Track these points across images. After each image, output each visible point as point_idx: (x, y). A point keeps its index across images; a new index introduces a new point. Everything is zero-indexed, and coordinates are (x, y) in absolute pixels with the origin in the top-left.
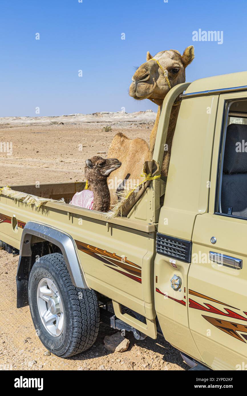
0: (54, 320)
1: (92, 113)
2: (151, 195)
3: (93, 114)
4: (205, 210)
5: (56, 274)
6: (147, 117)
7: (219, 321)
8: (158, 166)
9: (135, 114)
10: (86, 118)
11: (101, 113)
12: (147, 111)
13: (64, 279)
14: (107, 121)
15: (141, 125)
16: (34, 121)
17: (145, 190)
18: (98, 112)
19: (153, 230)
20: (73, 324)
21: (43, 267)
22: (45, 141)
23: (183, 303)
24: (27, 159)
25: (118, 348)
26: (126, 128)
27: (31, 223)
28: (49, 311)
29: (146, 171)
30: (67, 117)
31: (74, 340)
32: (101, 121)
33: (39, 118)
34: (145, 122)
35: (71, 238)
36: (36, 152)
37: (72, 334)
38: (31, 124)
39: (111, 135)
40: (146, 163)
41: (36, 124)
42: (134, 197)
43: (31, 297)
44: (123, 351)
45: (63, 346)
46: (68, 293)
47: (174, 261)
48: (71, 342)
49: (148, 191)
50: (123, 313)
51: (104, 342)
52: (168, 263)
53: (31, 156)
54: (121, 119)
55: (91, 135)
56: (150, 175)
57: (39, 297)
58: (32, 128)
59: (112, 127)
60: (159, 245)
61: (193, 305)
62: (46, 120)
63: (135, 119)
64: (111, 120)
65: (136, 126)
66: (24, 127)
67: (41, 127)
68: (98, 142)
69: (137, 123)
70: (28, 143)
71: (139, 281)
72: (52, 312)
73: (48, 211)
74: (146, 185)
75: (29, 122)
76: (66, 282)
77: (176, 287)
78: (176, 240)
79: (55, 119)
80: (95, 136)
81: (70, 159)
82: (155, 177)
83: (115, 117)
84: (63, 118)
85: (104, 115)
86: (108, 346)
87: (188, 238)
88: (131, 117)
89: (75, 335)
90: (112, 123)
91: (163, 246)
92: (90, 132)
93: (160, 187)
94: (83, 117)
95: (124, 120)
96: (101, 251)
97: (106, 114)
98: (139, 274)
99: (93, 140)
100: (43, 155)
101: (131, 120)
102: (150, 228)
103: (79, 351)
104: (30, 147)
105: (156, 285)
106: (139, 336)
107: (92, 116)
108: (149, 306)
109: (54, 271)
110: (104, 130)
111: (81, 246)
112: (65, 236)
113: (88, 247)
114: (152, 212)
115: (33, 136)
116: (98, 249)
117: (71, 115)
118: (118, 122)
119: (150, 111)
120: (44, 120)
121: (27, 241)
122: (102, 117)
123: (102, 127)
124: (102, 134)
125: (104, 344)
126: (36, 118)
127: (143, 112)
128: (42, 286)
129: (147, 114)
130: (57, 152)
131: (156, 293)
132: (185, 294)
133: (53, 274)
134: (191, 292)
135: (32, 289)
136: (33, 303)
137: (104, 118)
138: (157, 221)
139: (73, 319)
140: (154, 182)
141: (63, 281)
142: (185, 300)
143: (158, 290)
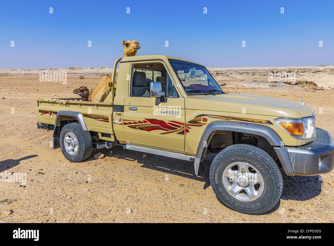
0: (72, 150)
1: (69, 68)
2: (111, 93)
3: (71, 68)
4: (128, 96)
5: (74, 129)
6: (106, 71)
7: (132, 126)
8: (113, 84)
9: (98, 69)
10: (65, 71)
11: (76, 68)
12: (106, 67)
13: (78, 130)
14: (80, 73)
15: (102, 76)
16: (27, 72)
17: (109, 92)
18: (74, 67)
19: (112, 104)
20: (82, 146)
21: (68, 128)
22: (40, 84)
23: (122, 124)
24: (31, 95)
25: (100, 157)
26: (93, 77)
27: (61, 111)
28: (70, 146)
29: (109, 85)
30: (52, 70)
31: (83, 152)
32: (76, 72)
33: (31, 70)
34: (105, 74)
35: (81, 113)
36: (36, 91)
37: (82, 150)
38: (26, 74)
39: (84, 81)
40: (109, 83)
41: (30, 74)
42: (105, 95)
43: (61, 142)
44: (101, 158)
45: (78, 156)
46: (80, 135)
47: (119, 112)
48: (82, 153)
49: (110, 92)
50: (102, 137)
51: (94, 156)
52: (117, 113)
53: (34, 93)
54: (89, 72)
55: (71, 81)
56: (110, 87)
57: (66, 142)
58: (29, 76)
59: (85, 76)
60: (114, 109)
61: (125, 124)
62: (36, 72)
63: (99, 72)
64: (83, 73)
65: (100, 76)
66: (22, 76)
67: (35, 76)
68: (77, 85)
69: (100, 74)
70: (28, 85)
71: (108, 122)
72: (72, 146)
73: (69, 105)
74: (109, 90)
75: (23, 72)
76: (79, 131)
77: (120, 120)
78: (119, 106)
79: (43, 71)
80: (74, 82)
81: (61, 94)
82: (112, 87)
83: (85, 71)
84: (49, 70)
85: (78, 69)
86: (96, 157)
87: (123, 105)
88: (96, 71)
89: (83, 150)
90: (84, 74)
91: (115, 109)
92: (70, 79)
93: (114, 91)
94: (64, 70)
95: (92, 73)
96: (94, 115)
97: (79, 69)
98: (108, 119)
99: (73, 84)
100: (42, 92)
101: (96, 72)
102: (111, 104)
103: (84, 159)
104: (31, 88)
105: (114, 121)
106: (108, 147)
107: (70, 69)
108: (112, 130)
109: (73, 128)
110: (80, 78)
111: (85, 115)
112: (78, 113)
113: (88, 115)
114: (112, 99)
115: (31, 81)
116: (92, 115)
117: (55, 68)
118: (88, 74)
119: (108, 67)
120: (35, 71)
121: (59, 119)
122: (77, 70)
123: (78, 76)
124: (78, 80)
125: (94, 157)
126: (29, 70)
127: (103, 68)
128: (67, 137)
129: (106, 69)
130: (51, 90)
131: (114, 124)
132: (123, 121)
133: (73, 129)
134: (124, 120)
135: (62, 139)
136: (62, 144)
137: (78, 71)
138: (113, 102)
139: (82, 144)
140: (112, 89)
141: (77, 131)
142: (123, 123)
143: (114, 123)
